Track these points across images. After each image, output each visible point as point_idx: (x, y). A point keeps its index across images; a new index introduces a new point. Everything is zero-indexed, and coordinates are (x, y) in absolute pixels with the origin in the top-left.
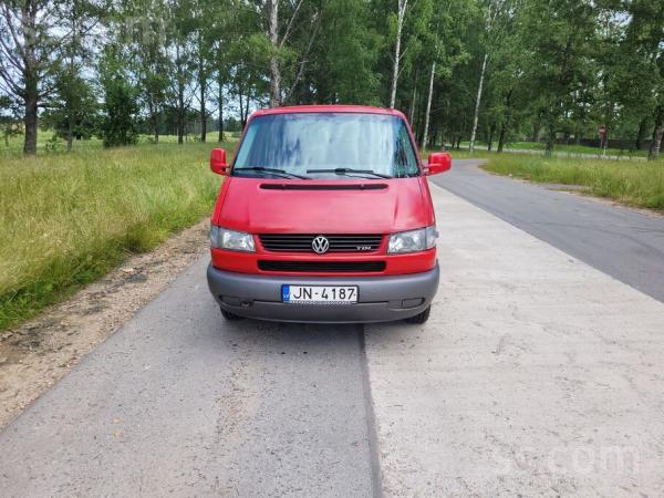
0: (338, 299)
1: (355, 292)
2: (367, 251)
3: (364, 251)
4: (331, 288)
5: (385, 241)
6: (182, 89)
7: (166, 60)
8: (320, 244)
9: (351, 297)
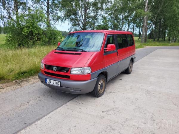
0: (56, 84)
1: (60, 83)
2: (65, 72)
3: (64, 72)
4: (55, 81)
5: (70, 70)
6: (123, 26)
7: (120, 19)
8: (55, 69)
9: (59, 85)
